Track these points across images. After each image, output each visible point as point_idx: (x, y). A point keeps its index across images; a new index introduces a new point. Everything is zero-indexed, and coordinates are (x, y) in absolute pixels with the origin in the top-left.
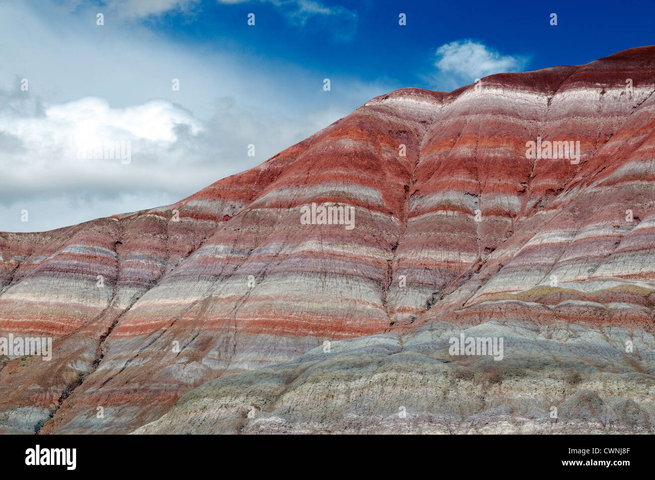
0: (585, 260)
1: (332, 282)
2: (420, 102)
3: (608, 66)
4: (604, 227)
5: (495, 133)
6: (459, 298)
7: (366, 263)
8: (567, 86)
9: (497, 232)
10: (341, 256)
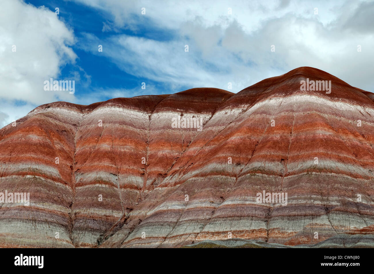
0: (197, 221)
1: (40, 226)
2: (70, 112)
3: (183, 99)
4: (204, 202)
5: (123, 136)
6: (119, 239)
7: (57, 215)
8: (159, 109)
9: (132, 198)
10: (43, 210)
